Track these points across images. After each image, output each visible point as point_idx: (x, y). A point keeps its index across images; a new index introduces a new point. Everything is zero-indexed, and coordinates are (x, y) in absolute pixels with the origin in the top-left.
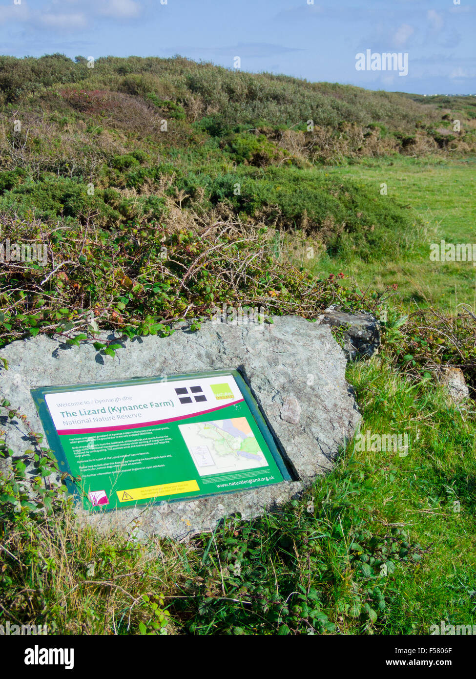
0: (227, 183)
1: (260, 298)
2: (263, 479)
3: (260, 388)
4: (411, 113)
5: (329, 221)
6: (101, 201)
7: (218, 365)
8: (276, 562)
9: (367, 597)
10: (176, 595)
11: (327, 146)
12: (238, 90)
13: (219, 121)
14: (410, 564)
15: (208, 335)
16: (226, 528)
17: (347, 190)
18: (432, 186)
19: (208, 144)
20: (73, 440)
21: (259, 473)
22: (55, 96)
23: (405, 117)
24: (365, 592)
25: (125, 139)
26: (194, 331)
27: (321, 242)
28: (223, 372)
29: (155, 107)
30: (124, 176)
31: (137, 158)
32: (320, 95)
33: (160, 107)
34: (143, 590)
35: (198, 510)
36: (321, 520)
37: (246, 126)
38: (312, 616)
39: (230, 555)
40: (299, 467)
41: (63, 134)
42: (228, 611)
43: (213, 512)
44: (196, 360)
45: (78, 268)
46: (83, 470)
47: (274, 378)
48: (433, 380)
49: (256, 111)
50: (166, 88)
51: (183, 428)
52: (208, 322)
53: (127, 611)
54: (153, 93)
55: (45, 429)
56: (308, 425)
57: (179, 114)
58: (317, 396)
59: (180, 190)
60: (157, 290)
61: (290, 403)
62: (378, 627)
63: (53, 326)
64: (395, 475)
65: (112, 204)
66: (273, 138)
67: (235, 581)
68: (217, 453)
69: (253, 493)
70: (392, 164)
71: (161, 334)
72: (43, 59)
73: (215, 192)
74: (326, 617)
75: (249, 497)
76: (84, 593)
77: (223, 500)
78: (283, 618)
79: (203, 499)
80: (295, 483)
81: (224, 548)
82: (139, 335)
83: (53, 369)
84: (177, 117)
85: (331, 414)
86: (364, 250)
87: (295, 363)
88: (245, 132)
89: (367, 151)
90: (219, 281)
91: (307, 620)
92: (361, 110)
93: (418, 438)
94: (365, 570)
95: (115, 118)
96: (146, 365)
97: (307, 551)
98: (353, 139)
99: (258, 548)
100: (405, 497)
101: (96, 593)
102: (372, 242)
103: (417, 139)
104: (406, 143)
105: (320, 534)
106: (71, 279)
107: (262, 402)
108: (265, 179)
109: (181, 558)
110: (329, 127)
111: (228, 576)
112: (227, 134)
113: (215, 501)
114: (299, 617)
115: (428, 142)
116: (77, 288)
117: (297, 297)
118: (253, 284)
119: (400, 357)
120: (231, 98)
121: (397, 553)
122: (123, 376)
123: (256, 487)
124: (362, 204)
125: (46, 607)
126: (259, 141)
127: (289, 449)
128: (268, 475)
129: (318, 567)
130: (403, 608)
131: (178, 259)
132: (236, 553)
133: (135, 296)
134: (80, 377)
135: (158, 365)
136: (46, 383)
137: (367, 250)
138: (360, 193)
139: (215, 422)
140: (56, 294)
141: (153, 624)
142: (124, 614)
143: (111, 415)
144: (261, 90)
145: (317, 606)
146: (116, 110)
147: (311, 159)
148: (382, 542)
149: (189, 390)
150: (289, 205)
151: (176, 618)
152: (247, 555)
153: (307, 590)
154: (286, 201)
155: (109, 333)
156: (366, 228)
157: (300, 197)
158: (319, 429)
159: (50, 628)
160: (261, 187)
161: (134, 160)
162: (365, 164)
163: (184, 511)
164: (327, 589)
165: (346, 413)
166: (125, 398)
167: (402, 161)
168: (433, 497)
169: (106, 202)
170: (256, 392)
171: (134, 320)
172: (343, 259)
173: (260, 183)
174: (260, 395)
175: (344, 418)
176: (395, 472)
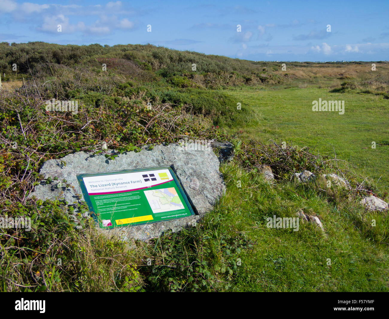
0: (169, 94)
1: (181, 135)
2: (182, 214)
3: (181, 175)
4: (250, 68)
5: (214, 111)
6: (113, 102)
7: (162, 164)
8: (188, 249)
9: (228, 264)
10: (142, 264)
11: (213, 81)
12: (174, 58)
13: (166, 71)
14: (248, 250)
15: (157, 152)
16: (165, 236)
17: (222, 97)
18: (259, 97)
19: (162, 81)
20: (96, 197)
21: (180, 212)
22: (95, 61)
23: (247, 69)
24: (228, 262)
25: (126, 78)
26: (150, 149)
27: (211, 120)
28: (164, 168)
29: (139, 65)
30: (124, 92)
31: (130, 84)
32: (210, 60)
33: (141, 65)
34: (127, 262)
35: (153, 228)
36: (208, 231)
37: (179, 73)
38: (204, 272)
39: (167, 247)
40: (198, 209)
41: (98, 77)
42: (165, 271)
43: (160, 229)
44: (152, 162)
45: (99, 123)
46: (100, 211)
47: (187, 170)
48: (258, 171)
49: (183, 66)
50: (143, 57)
51: (146, 192)
52: (157, 146)
53: (120, 272)
54: (138, 59)
55: (83, 193)
56: (202, 191)
57: (149, 68)
58: (206, 178)
59: (148, 98)
60: (134, 132)
61: (194, 181)
62: (233, 277)
63: (87, 147)
64: (241, 212)
65: (118, 103)
66: (190, 78)
67: (169, 258)
68: (161, 203)
69: (178, 220)
70: (241, 89)
71: (136, 151)
72: (90, 46)
73: (164, 98)
74: (210, 273)
75: (176, 222)
76: (100, 263)
77: (164, 224)
78: (190, 273)
79: (155, 224)
80: (196, 216)
81: (164, 244)
82: (126, 151)
83: (87, 166)
84: (148, 69)
85: (213, 186)
86: (229, 123)
87: (196, 164)
88: (178, 75)
89: (230, 83)
90: (162, 128)
91: (201, 274)
92: (228, 66)
93: (251, 196)
94: (228, 252)
95: (121, 70)
96: (129, 165)
97: (202, 244)
98: (225, 78)
99: (179, 244)
100: (246, 221)
101: (105, 263)
102: (233, 120)
103: (252, 79)
104: (248, 80)
105: (207, 237)
106: (96, 128)
107: (182, 181)
108: (186, 93)
109: (144, 248)
110: (214, 73)
111: (166, 256)
112: (170, 76)
113: (160, 224)
114: (198, 273)
115: (257, 80)
116: (98, 131)
117: (198, 136)
118: (178, 129)
119: (244, 162)
120: (171, 61)
121: (242, 245)
122: (118, 169)
123: (179, 218)
124: (228, 103)
125: (82, 269)
126: (184, 79)
127: (194, 201)
128: (185, 213)
129: (206, 251)
130: (245, 268)
131: (144, 119)
132: (169, 246)
133: (124, 135)
134: (99, 170)
135: (134, 165)
136: (84, 172)
137: (230, 123)
138: (227, 98)
139: (160, 189)
140: (88, 134)
141: (131, 277)
142: (119, 273)
143: (113, 187)
144: (184, 57)
145: (206, 268)
146: (121, 66)
147: (207, 87)
148: (235, 240)
149: (149, 176)
150: (196, 104)
151: (142, 275)
152: (175, 247)
153: (201, 261)
154: (195, 102)
155: (112, 150)
156: (230, 113)
157: (201, 100)
158: (207, 192)
159: (84, 278)
160: (184, 96)
161: (128, 85)
162: (230, 89)
163: (146, 229)
164: (210, 261)
165: (219, 185)
166: (119, 179)
167: (246, 88)
168: (258, 221)
169: (115, 102)
170: (179, 176)
171: (124, 145)
172: (220, 127)
173: (184, 95)
174: (181, 178)
175: (219, 187)
176: (241, 210)
